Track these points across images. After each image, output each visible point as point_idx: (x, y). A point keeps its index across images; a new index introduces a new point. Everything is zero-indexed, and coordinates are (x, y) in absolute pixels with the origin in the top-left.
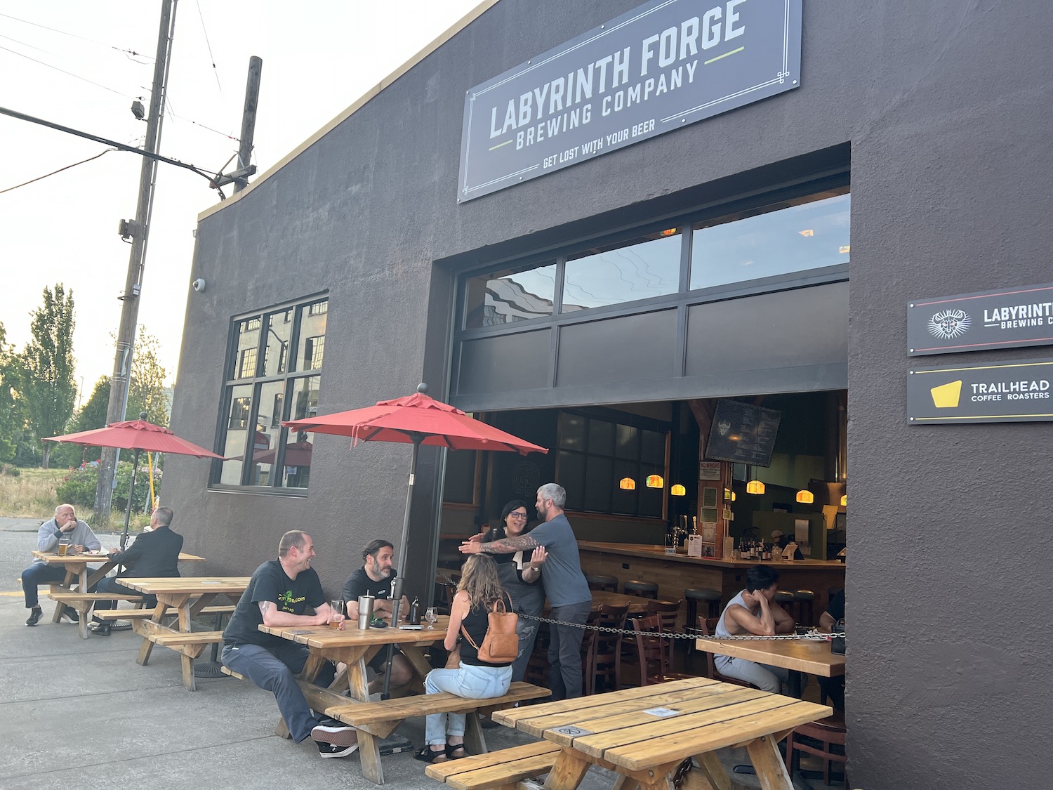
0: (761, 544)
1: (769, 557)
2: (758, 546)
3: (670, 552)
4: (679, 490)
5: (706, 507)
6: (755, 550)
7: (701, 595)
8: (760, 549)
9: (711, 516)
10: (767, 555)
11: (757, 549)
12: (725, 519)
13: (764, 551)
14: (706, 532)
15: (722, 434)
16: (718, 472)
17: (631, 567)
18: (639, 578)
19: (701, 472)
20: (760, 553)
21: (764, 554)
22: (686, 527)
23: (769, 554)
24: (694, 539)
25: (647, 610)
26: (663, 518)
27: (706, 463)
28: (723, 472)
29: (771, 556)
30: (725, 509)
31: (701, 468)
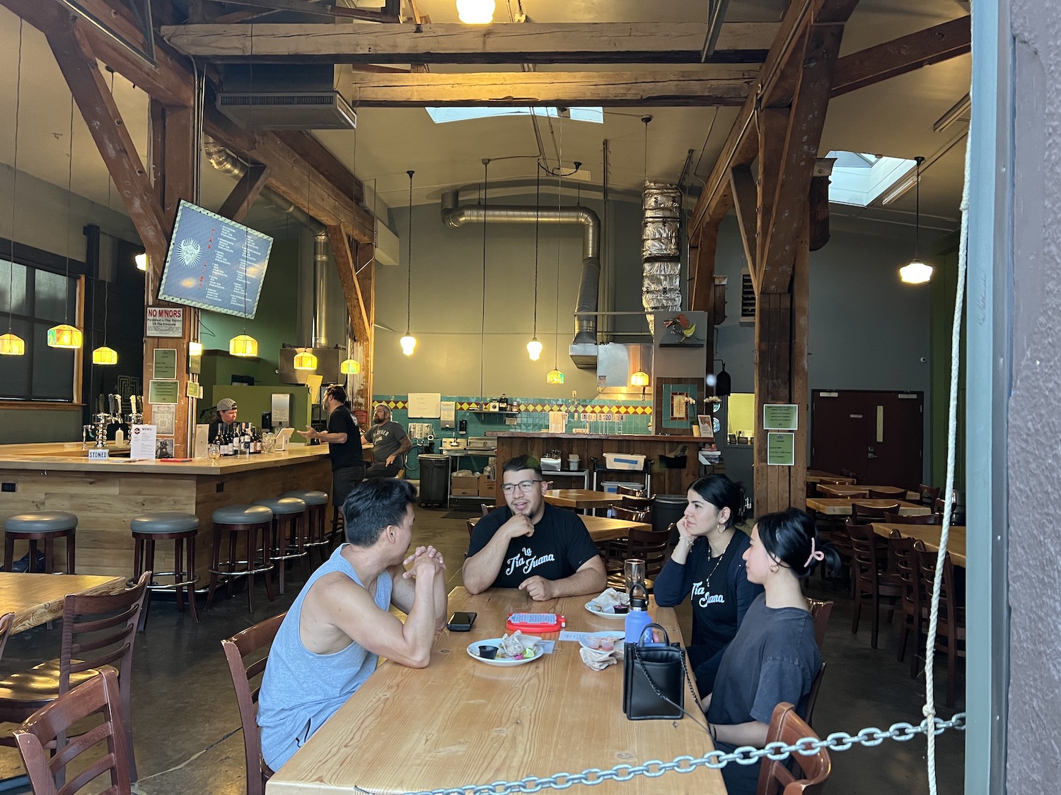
0: (249, 431)
1: (258, 449)
2: (243, 434)
3: (98, 457)
4: (106, 356)
5: (161, 379)
6: (240, 441)
7: (163, 527)
8: (247, 439)
9: (167, 392)
10: (255, 445)
11: (242, 438)
12: (190, 396)
13: (252, 441)
14: (158, 418)
15: (187, 263)
16: (179, 325)
17: (19, 487)
18: (38, 507)
19: (149, 324)
20: (247, 445)
21: (252, 444)
22: (120, 412)
23: (259, 444)
24: (142, 431)
25: (60, 613)
26: (75, 401)
27: (157, 309)
28: (187, 324)
29: (262, 447)
30: (190, 381)
31: (149, 317)
